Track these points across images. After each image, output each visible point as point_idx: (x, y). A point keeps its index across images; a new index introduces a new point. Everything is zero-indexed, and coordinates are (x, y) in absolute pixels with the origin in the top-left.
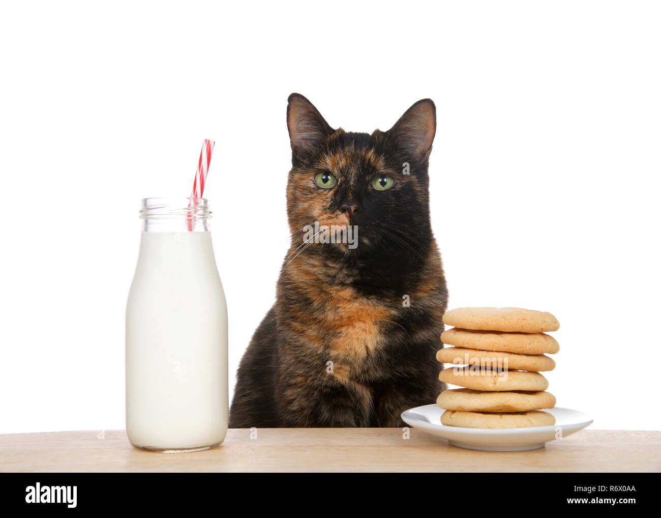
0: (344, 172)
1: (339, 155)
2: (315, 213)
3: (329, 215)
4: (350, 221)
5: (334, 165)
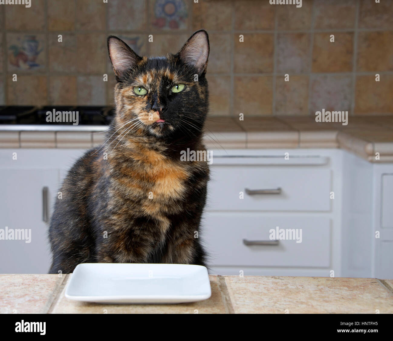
0: (152, 85)
1: (148, 75)
2: (137, 111)
3: (146, 113)
4: (160, 116)
5: (145, 82)
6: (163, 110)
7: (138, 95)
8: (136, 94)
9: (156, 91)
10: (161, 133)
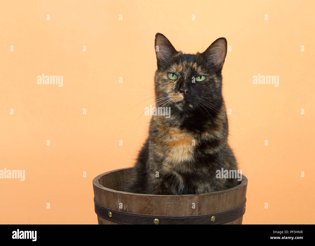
0: (182, 74)
1: (180, 65)
2: (168, 91)
3: (174, 93)
4: (184, 97)
5: (177, 70)
6: (187, 92)
7: (171, 80)
8: (169, 79)
9: (184, 78)
10: (182, 108)
